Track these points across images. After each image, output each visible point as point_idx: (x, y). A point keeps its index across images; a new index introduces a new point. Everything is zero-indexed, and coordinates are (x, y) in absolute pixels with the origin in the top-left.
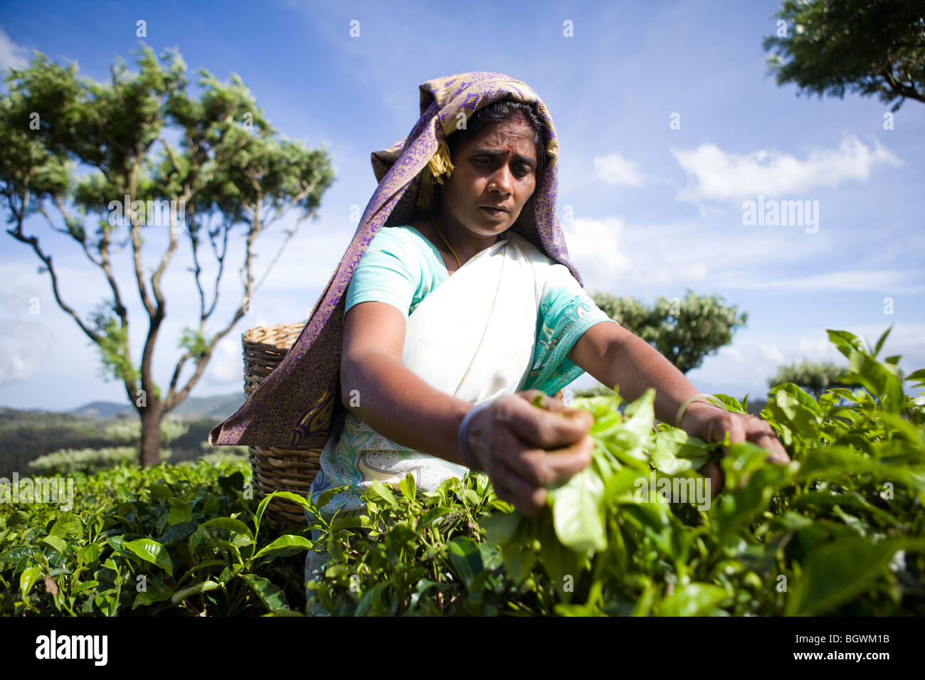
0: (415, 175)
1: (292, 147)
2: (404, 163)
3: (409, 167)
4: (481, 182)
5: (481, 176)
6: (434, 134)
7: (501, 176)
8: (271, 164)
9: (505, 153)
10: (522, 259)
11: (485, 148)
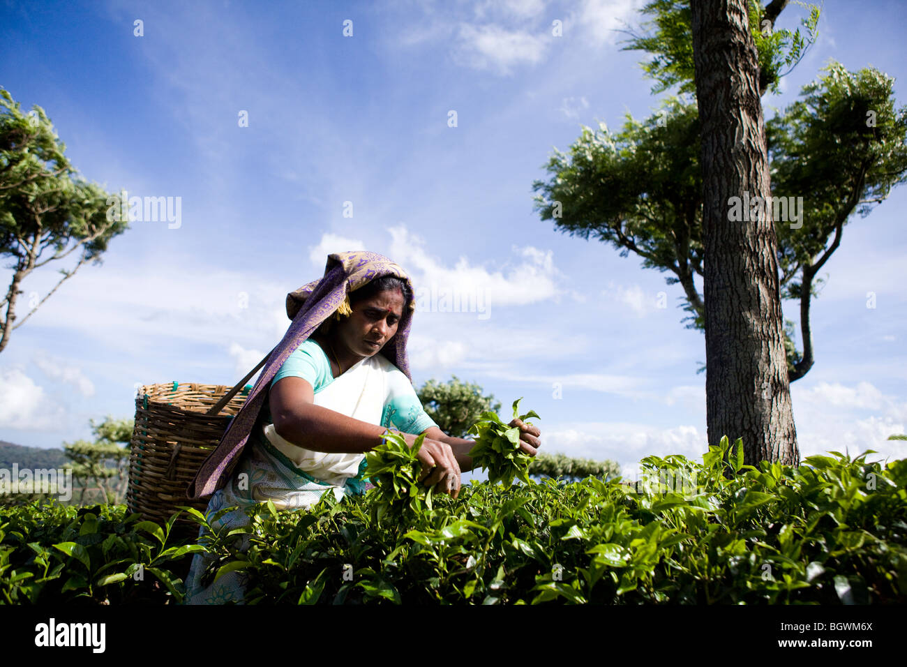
0: (329, 315)
1: (88, 188)
2: (324, 307)
3: (327, 310)
4: (369, 326)
5: (369, 323)
6: (344, 291)
7: (381, 324)
8: (63, 202)
9: (386, 312)
10: (379, 369)
11: (375, 306)
